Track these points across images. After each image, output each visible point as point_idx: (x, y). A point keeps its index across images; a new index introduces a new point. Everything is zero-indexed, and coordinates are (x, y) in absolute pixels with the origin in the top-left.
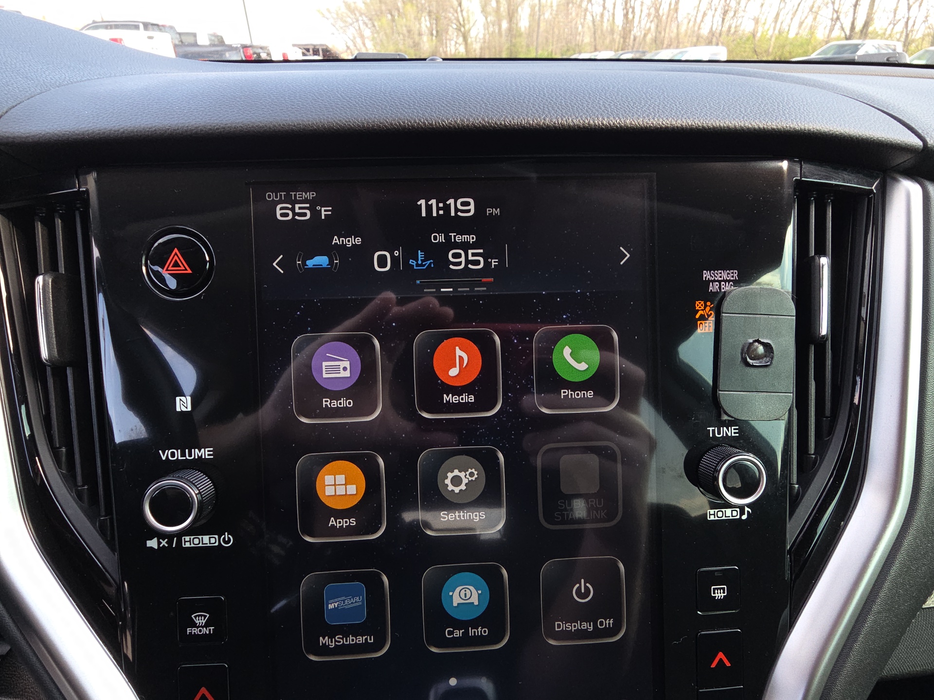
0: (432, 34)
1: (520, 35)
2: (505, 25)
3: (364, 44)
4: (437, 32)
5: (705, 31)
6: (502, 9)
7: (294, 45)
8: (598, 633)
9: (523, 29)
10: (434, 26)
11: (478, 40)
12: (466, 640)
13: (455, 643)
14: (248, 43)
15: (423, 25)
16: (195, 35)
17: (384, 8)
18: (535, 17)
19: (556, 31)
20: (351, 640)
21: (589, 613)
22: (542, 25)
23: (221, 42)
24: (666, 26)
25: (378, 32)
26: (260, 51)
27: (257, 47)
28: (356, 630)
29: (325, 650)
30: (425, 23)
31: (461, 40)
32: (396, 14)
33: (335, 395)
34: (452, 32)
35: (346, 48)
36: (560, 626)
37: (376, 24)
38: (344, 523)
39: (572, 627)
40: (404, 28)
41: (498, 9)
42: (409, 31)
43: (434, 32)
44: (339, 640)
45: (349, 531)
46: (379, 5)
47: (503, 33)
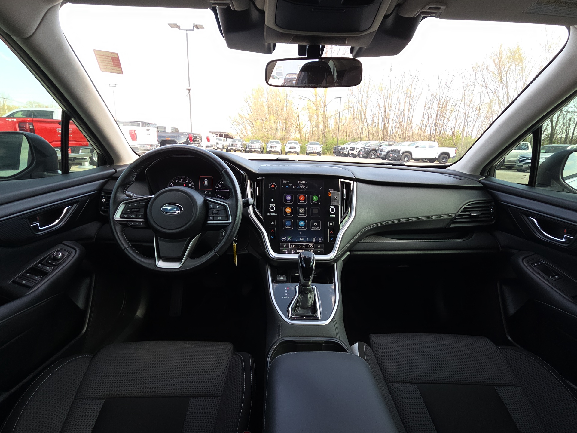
0: (283, 130)
1: (329, 131)
2: (321, 127)
3: (247, 133)
4: (285, 128)
5: (427, 133)
6: (320, 119)
7: (210, 132)
8: (317, 229)
9: (330, 129)
10: (284, 126)
11: (307, 133)
12: (302, 228)
13: (300, 229)
14: (190, 132)
15: (278, 126)
16: (165, 127)
17: (258, 117)
18: (337, 123)
19: (348, 130)
20: (289, 227)
21: (316, 226)
22: (341, 128)
23: (177, 130)
24: (406, 130)
25: (254, 128)
26: (196, 135)
27: (195, 134)
28: (289, 226)
29: (286, 228)
30: (280, 125)
31: (298, 132)
32: (265, 120)
33: (288, 201)
34: (293, 129)
35: (236, 134)
36: (313, 228)
37: (254, 124)
38: (288, 214)
39: (314, 228)
40: (268, 126)
41: (317, 120)
42: (271, 128)
43: (284, 129)
44: (287, 227)
45: (289, 215)
46: (256, 116)
47: (320, 130)
